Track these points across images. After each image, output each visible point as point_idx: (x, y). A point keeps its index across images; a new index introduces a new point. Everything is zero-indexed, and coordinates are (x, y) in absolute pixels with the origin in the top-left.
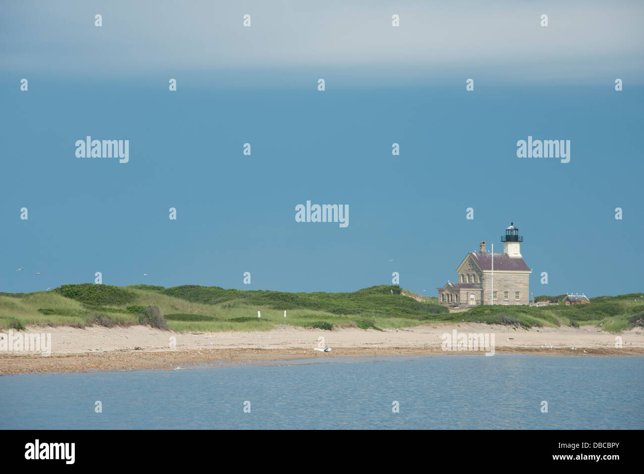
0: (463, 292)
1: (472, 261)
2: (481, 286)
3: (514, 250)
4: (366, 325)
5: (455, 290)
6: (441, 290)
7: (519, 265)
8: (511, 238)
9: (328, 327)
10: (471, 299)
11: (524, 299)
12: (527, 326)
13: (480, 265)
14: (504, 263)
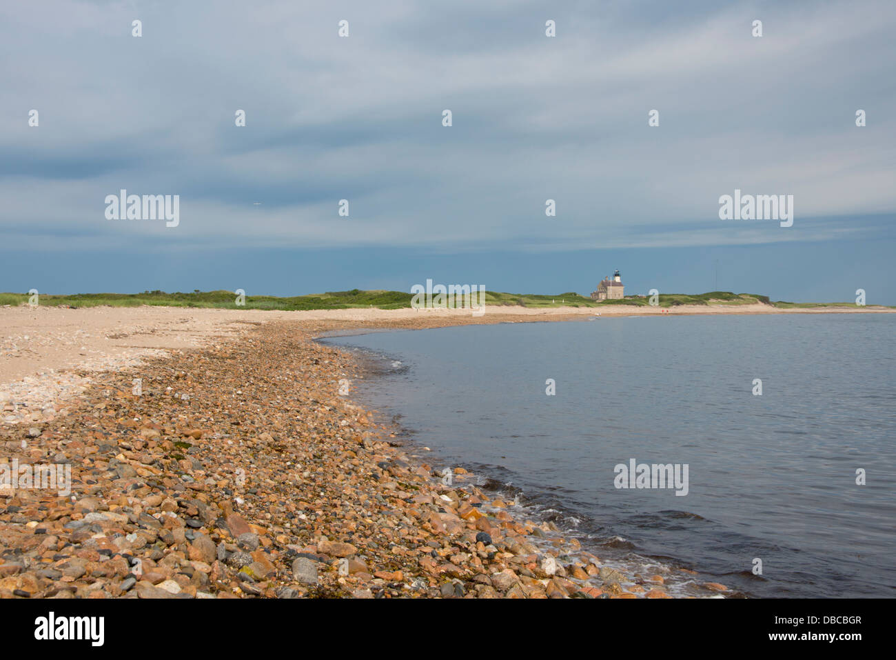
0: (600, 294)
1: (603, 283)
2: (606, 292)
3: (618, 279)
4: (588, 306)
5: (597, 294)
6: (592, 294)
7: (620, 284)
8: (617, 275)
9: (577, 307)
10: (602, 297)
11: (621, 297)
12: (640, 306)
13: (605, 285)
14: (615, 284)
